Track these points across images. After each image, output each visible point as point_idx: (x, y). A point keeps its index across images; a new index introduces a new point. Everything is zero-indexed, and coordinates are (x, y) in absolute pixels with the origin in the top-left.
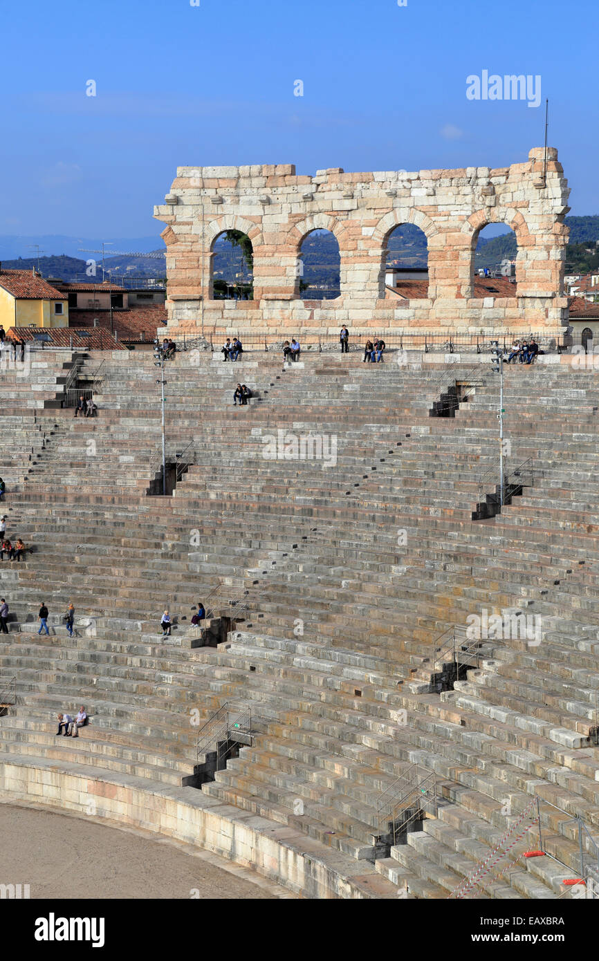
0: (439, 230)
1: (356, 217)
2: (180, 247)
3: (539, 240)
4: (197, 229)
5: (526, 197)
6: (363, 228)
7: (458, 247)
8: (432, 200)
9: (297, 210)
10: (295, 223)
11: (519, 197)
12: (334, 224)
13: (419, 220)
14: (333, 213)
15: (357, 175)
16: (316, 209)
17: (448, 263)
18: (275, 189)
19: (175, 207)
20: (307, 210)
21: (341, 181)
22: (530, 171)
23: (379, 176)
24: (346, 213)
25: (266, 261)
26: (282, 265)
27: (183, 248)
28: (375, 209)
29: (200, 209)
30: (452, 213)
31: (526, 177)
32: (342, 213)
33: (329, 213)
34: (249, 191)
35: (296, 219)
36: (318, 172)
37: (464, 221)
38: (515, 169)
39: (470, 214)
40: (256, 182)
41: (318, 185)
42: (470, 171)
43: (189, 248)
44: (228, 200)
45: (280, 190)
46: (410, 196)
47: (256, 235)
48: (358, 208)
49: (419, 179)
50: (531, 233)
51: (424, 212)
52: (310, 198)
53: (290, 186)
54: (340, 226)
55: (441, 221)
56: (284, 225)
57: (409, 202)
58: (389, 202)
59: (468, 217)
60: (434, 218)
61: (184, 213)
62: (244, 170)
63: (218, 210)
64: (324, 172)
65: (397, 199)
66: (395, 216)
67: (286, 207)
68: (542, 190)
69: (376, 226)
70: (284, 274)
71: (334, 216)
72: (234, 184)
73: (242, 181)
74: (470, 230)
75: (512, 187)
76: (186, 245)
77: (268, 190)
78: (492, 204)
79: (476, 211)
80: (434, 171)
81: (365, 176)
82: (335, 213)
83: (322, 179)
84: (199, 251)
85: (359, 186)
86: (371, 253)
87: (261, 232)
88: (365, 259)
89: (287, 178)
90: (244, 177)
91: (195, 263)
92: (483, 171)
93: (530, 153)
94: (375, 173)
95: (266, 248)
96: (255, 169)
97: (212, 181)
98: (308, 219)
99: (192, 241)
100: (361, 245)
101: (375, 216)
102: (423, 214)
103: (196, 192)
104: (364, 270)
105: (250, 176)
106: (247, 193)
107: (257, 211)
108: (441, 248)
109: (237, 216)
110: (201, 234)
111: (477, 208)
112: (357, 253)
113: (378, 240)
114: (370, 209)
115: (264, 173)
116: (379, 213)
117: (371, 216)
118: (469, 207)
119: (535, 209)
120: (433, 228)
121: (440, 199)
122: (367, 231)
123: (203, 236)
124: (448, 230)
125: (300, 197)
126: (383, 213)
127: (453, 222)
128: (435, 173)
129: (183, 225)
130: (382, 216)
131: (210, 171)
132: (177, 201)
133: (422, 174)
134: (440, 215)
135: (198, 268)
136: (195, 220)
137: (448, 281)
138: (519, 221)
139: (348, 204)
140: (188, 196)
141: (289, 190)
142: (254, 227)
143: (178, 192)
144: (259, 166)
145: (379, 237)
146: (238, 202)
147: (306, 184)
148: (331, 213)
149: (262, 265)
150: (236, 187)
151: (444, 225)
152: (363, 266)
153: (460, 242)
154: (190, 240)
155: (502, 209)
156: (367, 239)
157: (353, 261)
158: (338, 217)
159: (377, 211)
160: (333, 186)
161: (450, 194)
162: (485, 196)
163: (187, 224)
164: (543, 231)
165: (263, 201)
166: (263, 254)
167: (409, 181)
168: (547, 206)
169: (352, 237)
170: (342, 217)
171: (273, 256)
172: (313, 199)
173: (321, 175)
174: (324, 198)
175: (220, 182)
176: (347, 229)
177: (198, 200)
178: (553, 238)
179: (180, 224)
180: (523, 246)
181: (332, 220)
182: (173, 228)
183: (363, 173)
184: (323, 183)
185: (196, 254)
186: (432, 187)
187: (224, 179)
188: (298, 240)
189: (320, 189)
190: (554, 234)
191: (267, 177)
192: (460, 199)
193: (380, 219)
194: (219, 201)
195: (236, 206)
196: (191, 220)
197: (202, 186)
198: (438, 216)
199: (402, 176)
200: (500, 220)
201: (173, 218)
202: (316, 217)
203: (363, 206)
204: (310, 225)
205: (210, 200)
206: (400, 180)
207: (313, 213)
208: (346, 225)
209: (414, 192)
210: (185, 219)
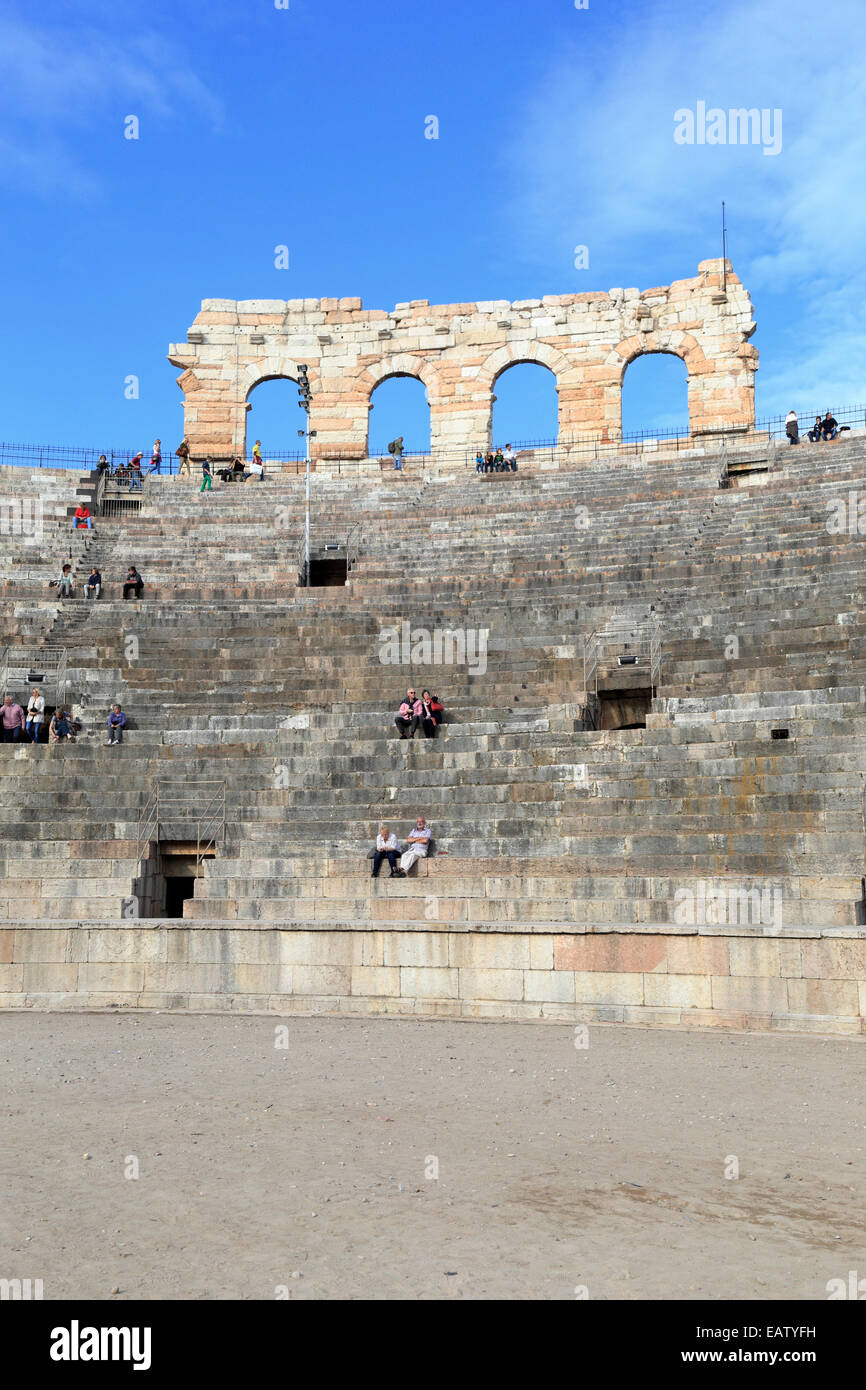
0: (574, 364)
1: (453, 356)
2: (204, 395)
3: (719, 365)
4: (229, 373)
5: (699, 315)
6: (463, 369)
7: (602, 383)
8: (562, 329)
9: (367, 350)
10: (367, 366)
11: (688, 317)
12: (422, 366)
13: (541, 353)
14: (420, 352)
15: (453, 307)
16: (396, 347)
17: (589, 402)
18: (338, 326)
19: (198, 346)
20: (384, 349)
21: (431, 314)
22: (702, 286)
23: (484, 306)
24: (439, 352)
25: (325, 412)
26: (348, 416)
27: (208, 396)
28: (479, 345)
29: (233, 350)
30: (591, 343)
31: (697, 293)
32: (432, 352)
33: (414, 353)
34: (301, 329)
35: (368, 361)
36: (398, 306)
37: (610, 351)
38: (679, 287)
39: (617, 341)
40: (311, 318)
41: (398, 321)
42: (615, 293)
43: (217, 397)
44: (271, 340)
45: (345, 327)
46: (530, 327)
48: (455, 346)
49: (541, 306)
50: (708, 357)
51: (551, 344)
52: (385, 335)
53: (359, 322)
54: (429, 367)
55: (575, 354)
56: (352, 369)
57: (530, 334)
58: (502, 335)
59: (615, 346)
60: (565, 351)
61: (207, 354)
62: (295, 304)
63: (259, 351)
64: (407, 305)
65: (512, 331)
66: (510, 353)
67: (354, 349)
68: (721, 306)
69: (481, 365)
70: (351, 427)
71: (421, 357)
72: (281, 320)
73: (292, 317)
74: (619, 361)
75: (678, 306)
76: (212, 393)
77: (328, 328)
78: (650, 328)
79: (625, 338)
80: (564, 296)
81: (465, 307)
82: (424, 353)
83: (405, 313)
84: (231, 401)
85: (457, 319)
86: (475, 397)
87: (319, 377)
88: (467, 405)
89: (354, 313)
90: (295, 313)
91: (226, 417)
92: (633, 293)
93: (699, 266)
94: (478, 303)
95: (326, 397)
96: (311, 302)
97: (251, 316)
98: (384, 361)
99: (222, 387)
100: (461, 389)
101: (481, 353)
102: (549, 347)
103: (229, 329)
104: (465, 418)
105: (303, 312)
106: (300, 331)
107: (313, 351)
108: (577, 386)
109: (284, 359)
110: (234, 379)
111: (627, 334)
112: (453, 399)
113: (485, 381)
114: (473, 345)
115: (324, 307)
116: (485, 350)
117: (475, 352)
118: (618, 334)
119: (715, 329)
120: (564, 362)
121: (572, 327)
122: (466, 372)
123: (237, 383)
124: (587, 363)
125: (375, 335)
126: (493, 349)
127: (594, 352)
128: (566, 298)
129: (209, 368)
130: (491, 352)
131: (247, 305)
132: (199, 340)
133: (547, 299)
134: (575, 346)
135: (228, 421)
136: (226, 364)
137: (590, 424)
138: (689, 344)
139: (442, 341)
140: (217, 334)
141: (359, 327)
143: (204, 329)
144: (315, 300)
145: (486, 378)
146: (285, 343)
147: (382, 319)
148: (417, 353)
149: (320, 418)
150: (284, 324)
151: (579, 357)
152: (464, 414)
153: (605, 376)
154: (219, 386)
155: (663, 333)
156: (470, 381)
157: (449, 408)
158: (427, 357)
159: (483, 347)
160: (421, 320)
161: (589, 320)
162: (639, 320)
163: (216, 367)
164: (726, 354)
165: (321, 340)
166: (321, 404)
167: (528, 309)
168: (730, 323)
169: (447, 380)
170: (433, 356)
171: (335, 406)
172: (391, 337)
173: (402, 309)
174: (407, 335)
175: (262, 318)
176: (440, 371)
177: (230, 339)
178: (740, 361)
179: (205, 367)
180: (696, 375)
181: (418, 361)
182: (195, 371)
183: (462, 304)
184: (405, 317)
185: (227, 405)
186: (560, 314)
187: (267, 314)
188: (370, 386)
189: (401, 324)
190: (741, 357)
191: (327, 313)
192: (603, 326)
193: (488, 356)
194: (259, 340)
195: (283, 347)
196: (220, 363)
197: (236, 322)
198: (571, 347)
199: (517, 305)
200: (662, 347)
201: (195, 360)
202: (396, 358)
203: (463, 343)
204: (386, 368)
205: (248, 339)
206: (515, 310)
207: (391, 353)
208: (439, 367)
209: (535, 322)
210: (211, 362)
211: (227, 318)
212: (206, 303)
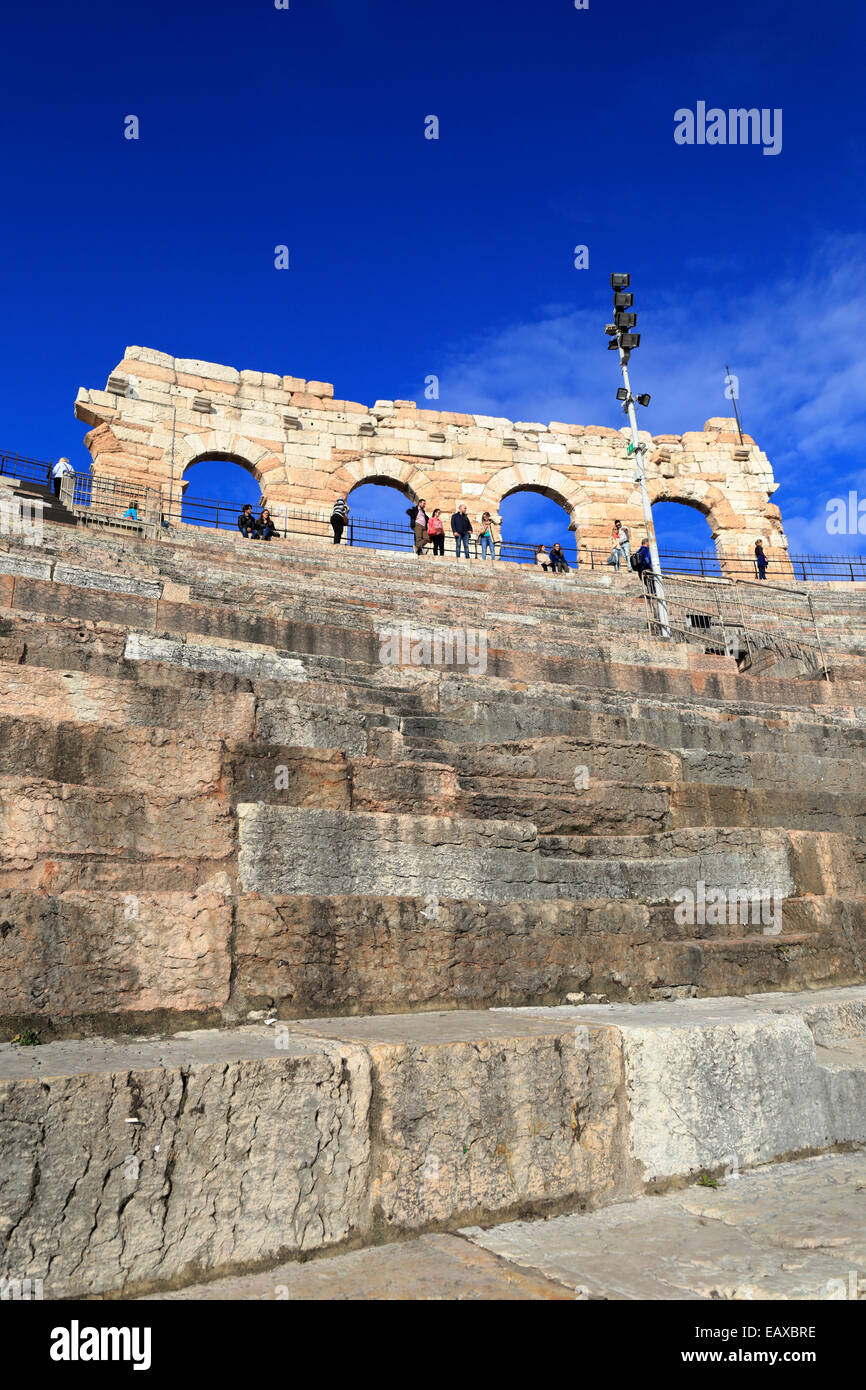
0: (594, 498)
1: (451, 468)
2: (124, 461)
3: (749, 521)
4: (160, 438)
5: (720, 469)
6: (463, 484)
8: (577, 460)
9: (343, 444)
10: (344, 462)
11: (710, 468)
12: (412, 473)
13: (557, 483)
15: (447, 415)
16: (380, 447)
18: (307, 410)
19: (121, 398)
20: (365, 448)
21: (421, 419)
22: (717, 441)
23: (484, 421)
24: (432, 461)
27: (130, 463)
28: (481, 460)
29: (168, 412)
30: (610, 479)
31: (713, 446)
32: (424, 460)
33: (402, 457)
34: (259, 405)
35: (345, 457)
36: (380, 402)
37: (631, 490)
38: (692, 439)
40: (271, 395)
41: (380, 420)
43: (144, 466)
44: (221, 411)
45: (315, 414)
46: (539, 451)
47: (273, 467)
48: (452, 457)
49: (549, 432)
50: (736, 513)
51: (564, 473)
52: (368, 433)
53: (332, 411)
54: (421, 477)
55: (593, 487)
56: (326, 462)
57: (540, 459)
58: (508, 454)
60: (582, 483)
61: (132, 411)
62: (251, 376)
63: (204, 420)
64: (390, 403)
65: (519, 452)
66: (519, 476)
67: (327, 441)
68: (743, 463)
69: (486, 483)
71: (410, 463)
72: (233, 390)
73: (247, 389)
75: (697, 456)
76: (138, 461)
77: (294, 410)
78: (672, 473)
80: (573, 426)
81: (461, 418)
82: (414, 459)
83: (389, 411)
84: (163, 475)
85: (452, 429)
87: (283, 465)
89: (325, 400)
90: (251, 385)
93: (709, 422)
94: (476, 417)
95: (293, 489)
96: (272, 378)
97: (193, 378)
98: (365, 461)
99: (151, 455)
101: (484, 470)
102: (563, 476)
103: (164, 387)
105: (261, 387)
106: (257, 407)
107: (276, 434)
108: (601, 522)
109: (237, 435)
110: (167, 448)
111: (648, 476)
113: (492, 501)
114: (474, 460)
115: (288, 387)
116: (488, 467)
117: (477, 469)
119: (739, 485)
120: (582, 495)
121: (587, 458)
122: (471, 489)
123: (173, 453)
124: (608, 500)
126: (497, 467)
127: (615, 489)
128: (575, 428)
129: (134, 428)
130: (496, 471)
131: (188, 365)
132: (122, 389)
133: (554, 425)
134: (592, 479)
136: (159, 427)
138: (716, 496)
139: (436, 449)
140: (147, 389)
141: (333, 416)
142: (270, 456)
143: (129, 378)
144: (277, 377)
145: (492, 499)
146: (238, 417)
147: (362, 413)
148: (406, 458)
150: (237, 395)
151: (600, 492)
153: (631, 516)
154: (146, 453)
155: (686, 481)
156: (473, 499)
158: (418, 465)
159: (485, 463)
160: (408, 423)
161: (604, 455)
162: (658, 463)
163: (142, 429)
164: (754, 512)
165: (286, 421)
166: (287, 499)
167: (536, 433)
168: (753, 482)
169: (446, 495)
170: (424, 464)
171: (304, 503)
172: (375, 434)
173: (383, 406)
174: (392, 436)
175: (206, 382)
176: (435, 483)
177: (166, 399)
178: (768, 521)
179: (128, 426)
180: (726, 529)
181: (408, 468)
182: (114, 428)
183: (457, 414)
184: (388, 416)
185: (156, 478)
186: (573, 444)
187: (214, 380)
188: (348, 486)
189: (385, 422)
190: (769, 517)
191: (292, 394)
193: (493, 475)
194: (205, 407)
195: (234, 422)
196: (150, 424)
197: (174, 381)
198: (588, 479)
199: (519, 425)
200: (685, 495)
201: (116, 414)
202: (379, 460)
203: (463, 455)
204: (369, 469)
205: (190, 404)
206: (519, 430)
207: (374, 453)
208: (433, 478)
209: (544, 447)
210: (136, 421)
211: (162, 373)
212: (131, 351)
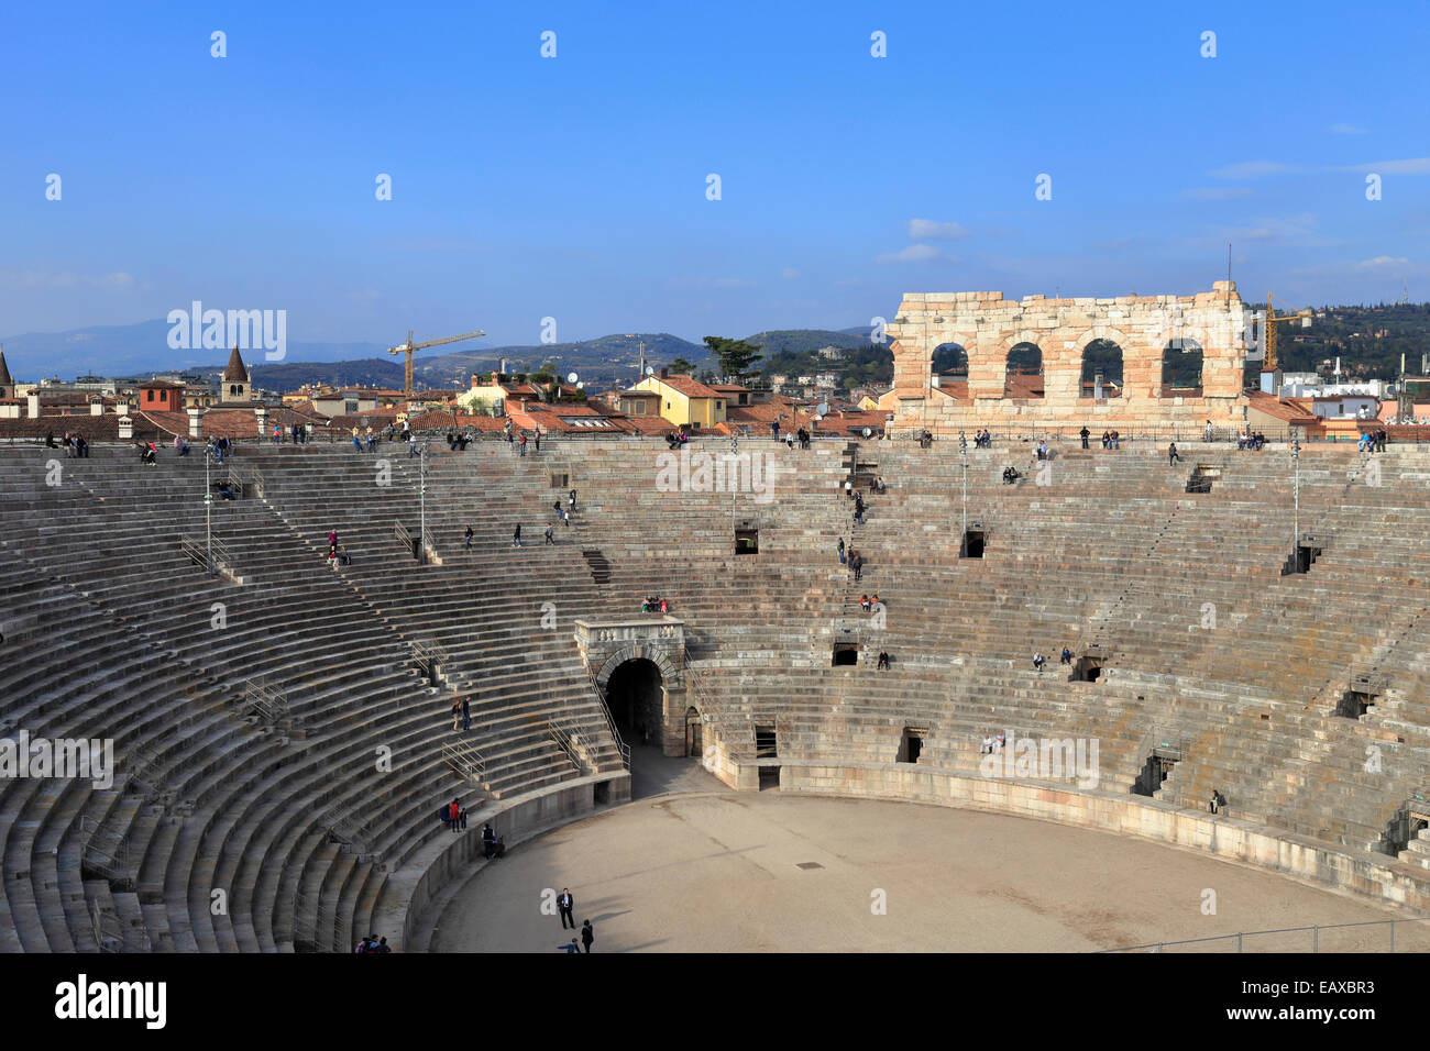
0: (1135, 344)
1: (1059, 334)
2: (905, 357)
3: (1223, 353)
4: (920, 342)
6: (1065, 342)
7: (1151, 358)
8: (1127, 321)
9: (1007, 327)
10: (1006, 338)
12: (1039, 338)
13: (1115, 337)
14: (1039, 330)
15: (1060, 301)
16: (1023, 326)
17: (1142, 370)
18: (988, 311)
19: (902, 325)
20: (1017, 327)
21: (1045, 305)
22: (1214, 299)
23: (1079, 301)
24: (1050, 330)
25: (980, 368)
26: (993, 371)
27: (909, 358)
28: (1076, 327)
29: (923, 326)
30: (1145, 331)
31: (1211, 304)
32: (1046, 330)
33: (1035, 330)
34: (964, 312)
35: (1006, 334)
36: (1025, 298)
37: (1157, 338)
38: (1200, 298)
39: (1162, 331)
40: (971, 305)
41: (1025, 308)
42: (1161, 298)
43: (913, 358)
44: (947, 319)
45: (992, 312)
46: (1107, 317)
47: (971, 348)
48: (1061, 327)
49: (1115, 304)
50: (1216, 347)
51: (1119, 331)
52: (1018, 318)
53: (1000, 309)
54: (1044, 340)
55: (1135, 337)
56: (997, 340)
57: (1107, 322)
58: (1089, 322)
59: (1160, 334)
60: (1128, 336)
61: (908, 330)
62: (961, 296)
63: (939, 327)
64: (1030, 298)
65: (1096, 319)
66: (1094, 333)
67: (998, 326)
68: (1227, 314)
69: (1077, 340)
70: (994, 378)
71: (1039, 333)
72: (952, 307)
73: (959, 305)
74: (1162, 344)
75: (1200, 311)
76: (911, 355)
77: (981, 312)
78: (1182, 324)
79: (1166, 330)
80: (1129, 298)
82: (1041, 331)
83: (1029, 303)
84: (923, 360)
85: (1062, 309)
86: (1073, 362)
87: (976, 345)
88: (1067, 367)
89: (997, 303)
90: (961, 302)
91: (918, 371)
92: (1171, 300)
93: (1213, 286)
94: (1075, 299)
95: (979, 357)
96: (971, 295)
97: (933, 304)
98: (1016, 335)
99: (917, 352)
100: (1063, 356)
101: (1076, 333)
103: (921, 312)
104: (1066, 374)
105: (966, 301)
106: (964, 314)
107: (973, 328)
108: (1137, 358)
109: (955, 332)
110: (923, 345)
111: (1168, 327)
112: (1060, 362)
113: (1080, 351)
114: (1072, 327)
115: (979, 298)
116: (1080, 331)
117: (1073, 332)
118: (1161, 327)
119: (1220, 329)
120: (1127, 342)
121: (1134, 320)
122: (1072, 344)
123: (926, 348)
124: (1142, 344)
125: (1010, 318)
126: (1084, 330)
127: (1146, 337)
128: (1130, 299)
129: (909, 339)
130: (1083, 332)
131: (931, 297)
132: (904, 321)
133: (1118, 300)
134: (1135, 333)
135: (921, 373)
136: (919, 336)
137: (1142, 385)
138: (1205, 338)
139: (1051, 323)
140: (914, 316)
141: (1000, 312)
142: (970, 341)
143: (906, 314)
144: (973, 293)
146: (955, 321)
147: (1015, 307)
148: (1037, 330)
149: (976, 372)
150: (954, 309)
151: (1137, 340)
152: (1065, 372)
154: (915, 351)
155: (1190, 328)
156: (1069, 351)
157: (1056, 368)
158: (1042, 334)
159: (1078, 329)
160: (1039, 309)
161: (1144, 316)
162: (1175, 318)
163: (912, 338)
164: (1228, 346)
165: (977, 320)
166: (977, 363)
167: (1107, 305)
168: (1231, 326)
169: (1055, 349)
170: (1046, 333)
171: (985, 364)
172: (1021, 319)
173: (1027, 301)
174: (1030, 318)
175: (940, 305)
176: (1051, 343)
177: (922, 320)
178: (1235, 352)
179: (906, 338)
180: (1207, 358)
181: (1037, 335)
182: (901, 342)
183: (1065, 300)
184: (1029, 307)
185: (920, 362)
186: (1126, 310)
187: (943, 303)
188: (1007, 351)
189: (1026, 311)
190: (1236, 349)
191: (981, 302)
192: (1151, 320)
193: (1081, 335)
194: (939, 320)
195: (953, 325)
196: (916, 335)
197: (924, 308)
198: (1132, 333)
199: (1099, 301)
200: (1188, 338)
201: (901, 334)
202: (1023, 333)
203: (1066, 325)
204: (1018, 340)
205: (932, 320)
206: (1098, 305)
207: (1020, 330)
208: (1050, 340)
209: (1111, 314)
210: (911, 335)
211: (919, 305)
212: (906, 296)
